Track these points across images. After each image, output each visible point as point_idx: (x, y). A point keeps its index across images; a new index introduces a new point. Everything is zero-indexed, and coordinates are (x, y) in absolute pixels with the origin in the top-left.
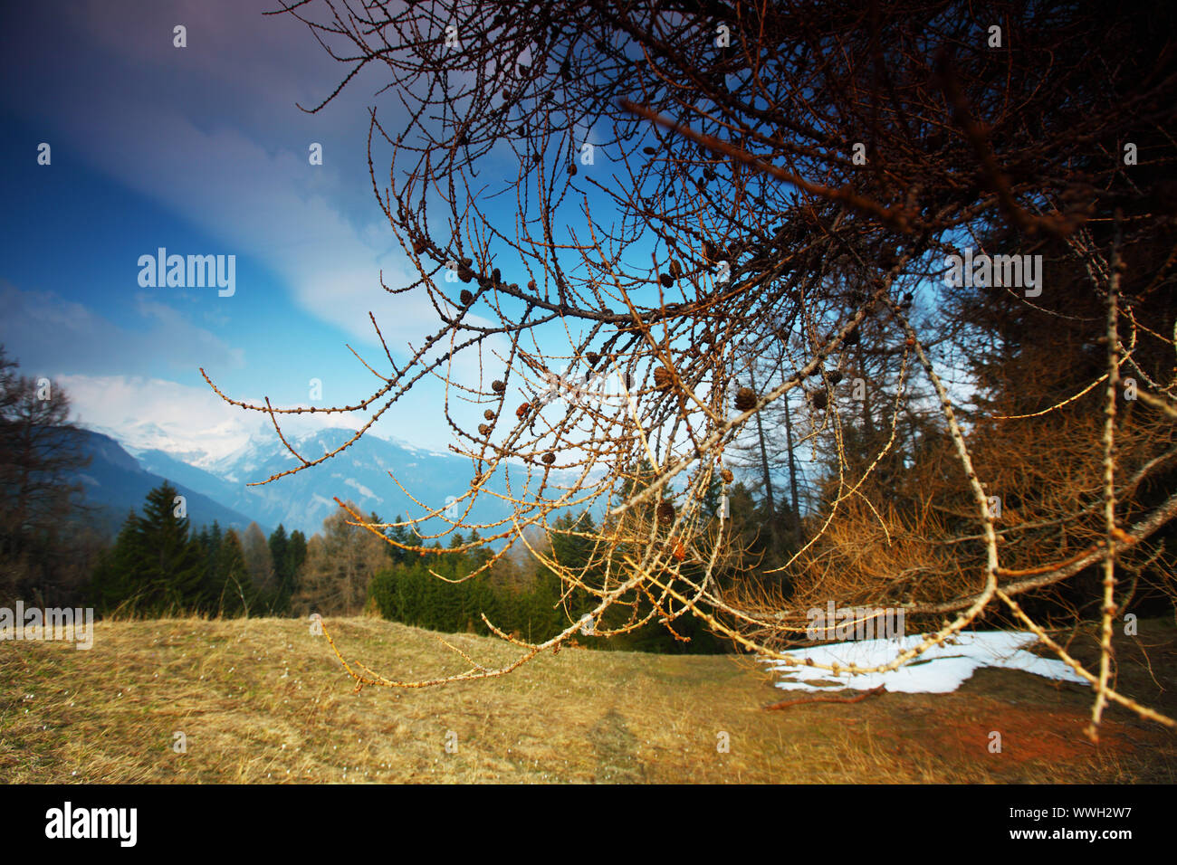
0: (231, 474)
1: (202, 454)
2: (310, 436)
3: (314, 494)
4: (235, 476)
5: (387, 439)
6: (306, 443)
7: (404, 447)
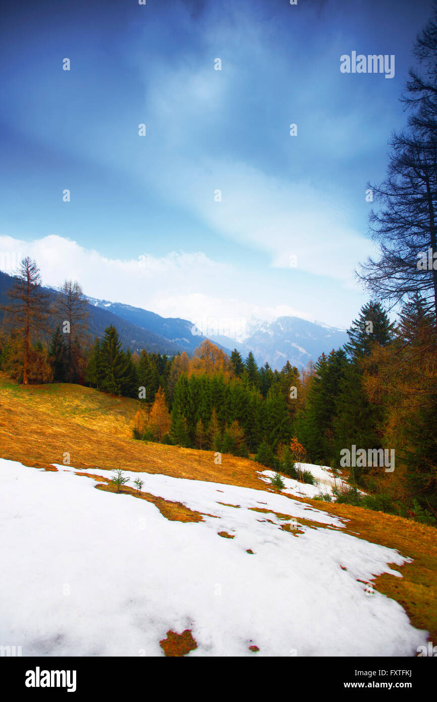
5: (313, 322)
6: (272, 324)
7: (323, 326)
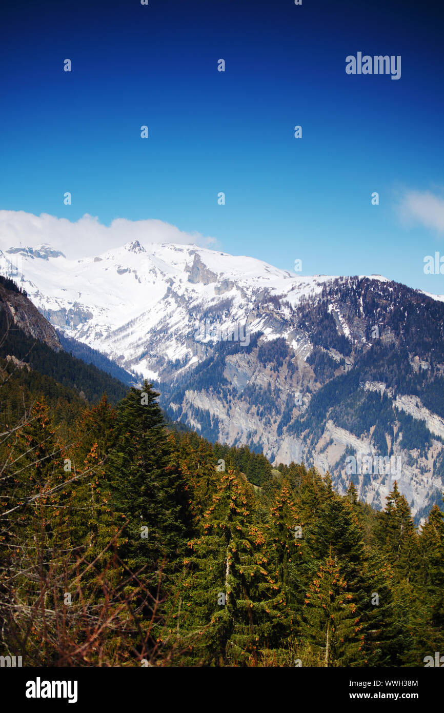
0: (144, 362)
1: (83, 316)
2: (306, 292)
3: (330, 424)
4: (152, 368)
